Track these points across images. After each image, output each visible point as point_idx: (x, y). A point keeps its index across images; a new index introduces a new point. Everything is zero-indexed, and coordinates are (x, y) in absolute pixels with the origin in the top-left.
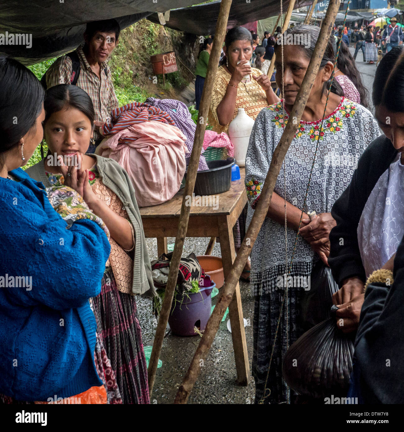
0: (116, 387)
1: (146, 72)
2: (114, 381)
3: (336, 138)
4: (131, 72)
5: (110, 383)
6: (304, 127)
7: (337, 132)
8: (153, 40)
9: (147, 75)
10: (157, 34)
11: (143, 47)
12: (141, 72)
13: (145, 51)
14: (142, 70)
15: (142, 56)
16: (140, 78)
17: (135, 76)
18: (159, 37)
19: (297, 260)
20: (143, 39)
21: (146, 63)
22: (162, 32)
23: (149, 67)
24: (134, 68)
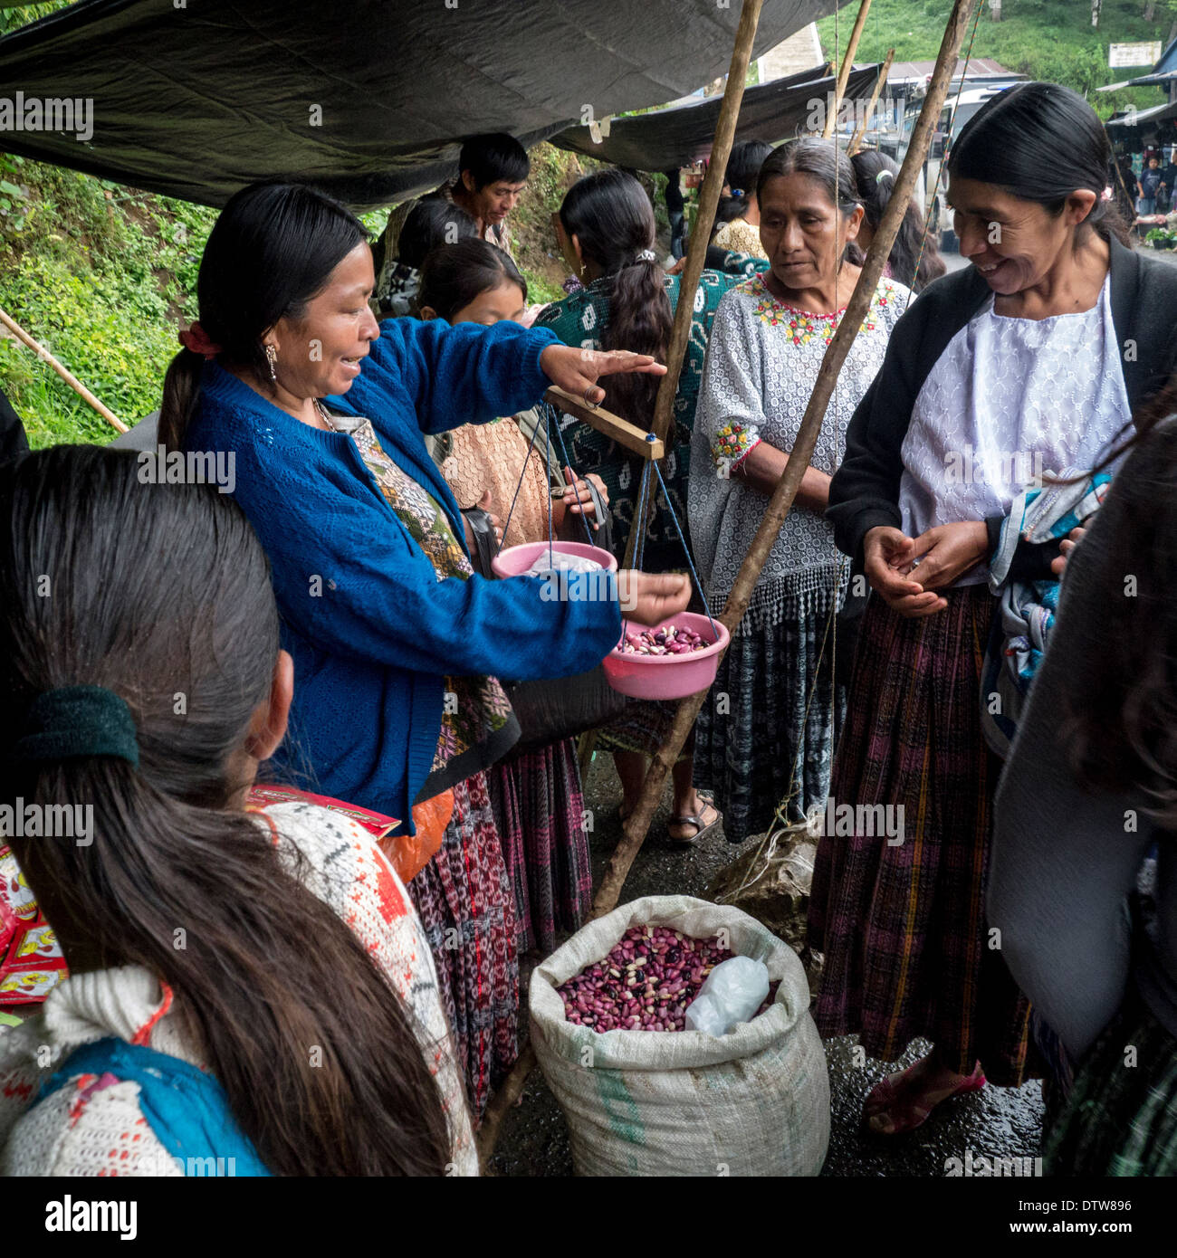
0: (486, 803)
1: (543, 243)
2: (482, 792)
3: (871, 342)
4: (516, 242)
5: (475, 795)
6: (813, 323)
7: (872, 333)
8: (557, 181)
9: (544, 250)
10: (564, 170)
11: (538, 196)
12: (533, 244)
13: (541, 204)
14: (535, 240)
15: (536, 213)
16: (532, 254)
17: (523, 251)
18: (568, 177)
19: (823, 562)
20: (538, 180)
21: (543, 225)
22: (574, 167)
23: (549, 234)
24: (521, 235)
